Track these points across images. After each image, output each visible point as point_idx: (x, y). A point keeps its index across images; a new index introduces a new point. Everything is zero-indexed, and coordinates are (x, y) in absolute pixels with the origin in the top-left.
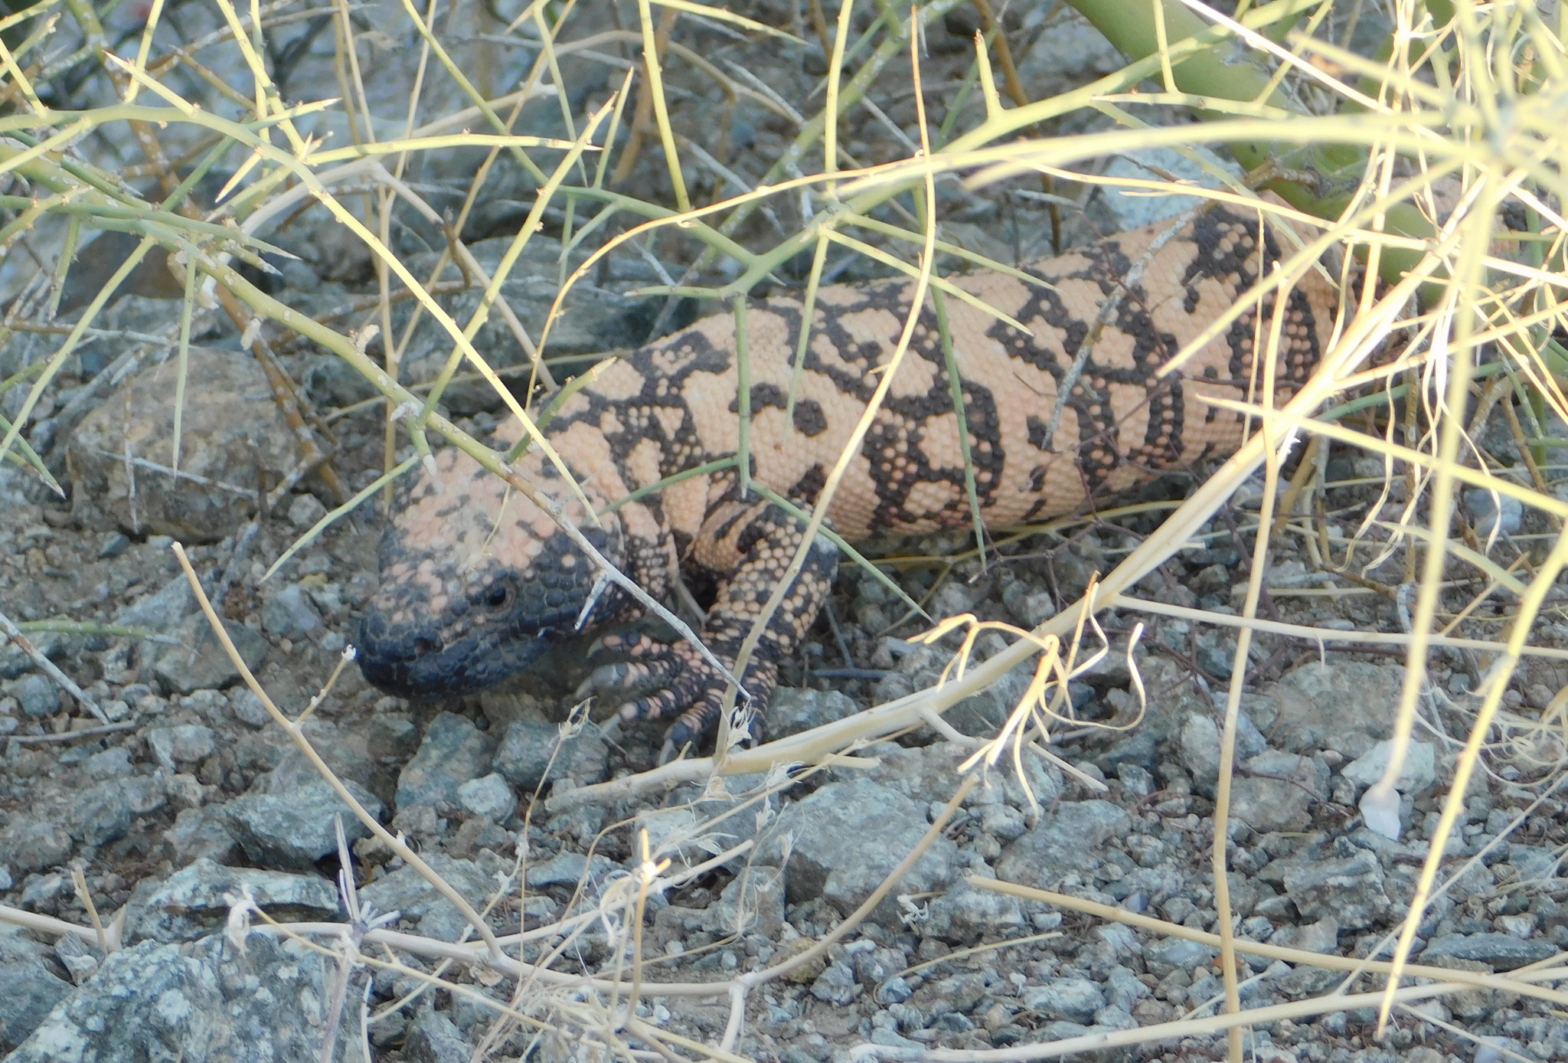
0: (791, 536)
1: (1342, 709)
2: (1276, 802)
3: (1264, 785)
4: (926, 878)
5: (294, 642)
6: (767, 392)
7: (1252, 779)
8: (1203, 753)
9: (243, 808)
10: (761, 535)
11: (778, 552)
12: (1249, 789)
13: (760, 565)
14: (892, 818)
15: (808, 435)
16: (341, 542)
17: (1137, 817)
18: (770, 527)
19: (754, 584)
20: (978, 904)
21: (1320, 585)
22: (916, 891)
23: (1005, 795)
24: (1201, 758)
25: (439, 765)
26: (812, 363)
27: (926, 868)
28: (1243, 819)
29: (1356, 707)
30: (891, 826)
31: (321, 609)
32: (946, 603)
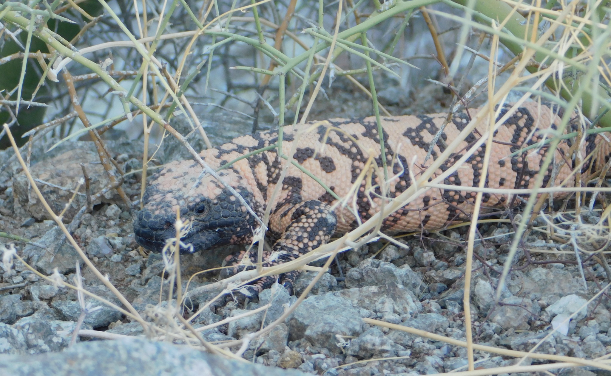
0: (316, 214)
1: (549, 287)
2: (513, 317)
3: (508, 309)
4: (350, 330)
5: (99, 258)
6: (309, 151)
7: (504, 307)
8: (484, 297)
9: (60, 305)
10: (303, 213)
11: (310, 220)
12: (502, 311)
13: (301, 224)
14: (338, 307)
15: (327, 172)
16: (127, 224)
17: (452, 322)
18: (307, 210)
19: (297, 232)
20: (372, 340)
21: (550, 248)
22: (345, 334)
23: (394, 309)
24: (483, 299)
25: (150, 296)
26: (329, 142)
27: (350, 326)
28: (498, 323)
29: (556, 286)
30: (337, 310)
31: (113, 246)
32: (387, 254)
